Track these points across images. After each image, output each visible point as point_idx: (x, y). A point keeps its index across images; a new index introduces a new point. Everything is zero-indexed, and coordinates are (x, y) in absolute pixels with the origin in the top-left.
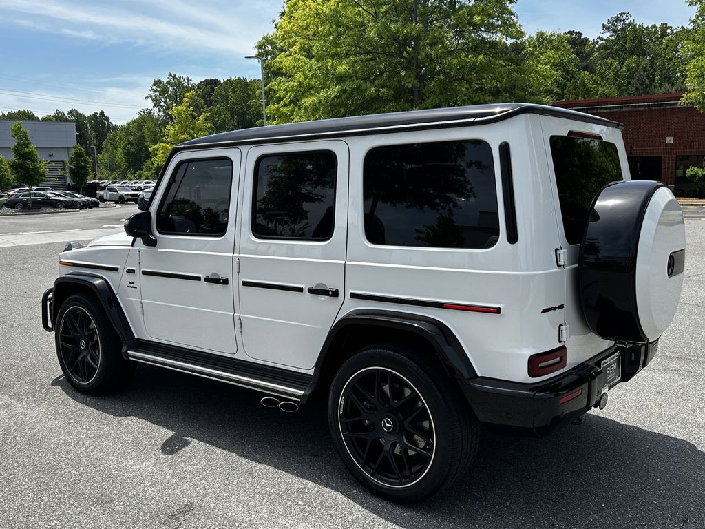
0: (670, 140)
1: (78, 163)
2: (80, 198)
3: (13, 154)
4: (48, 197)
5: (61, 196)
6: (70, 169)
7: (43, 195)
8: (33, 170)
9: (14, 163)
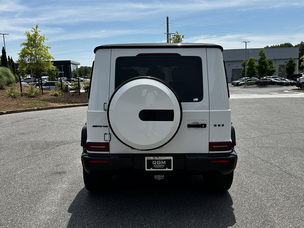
1: (290, 65)
2: (288, 81)
3: (258, 63)
4: (271, 80)
5: (278, 80)
6: (286, 68)
7: (269, 80)
8: (265, 69)
9: (258, 66)
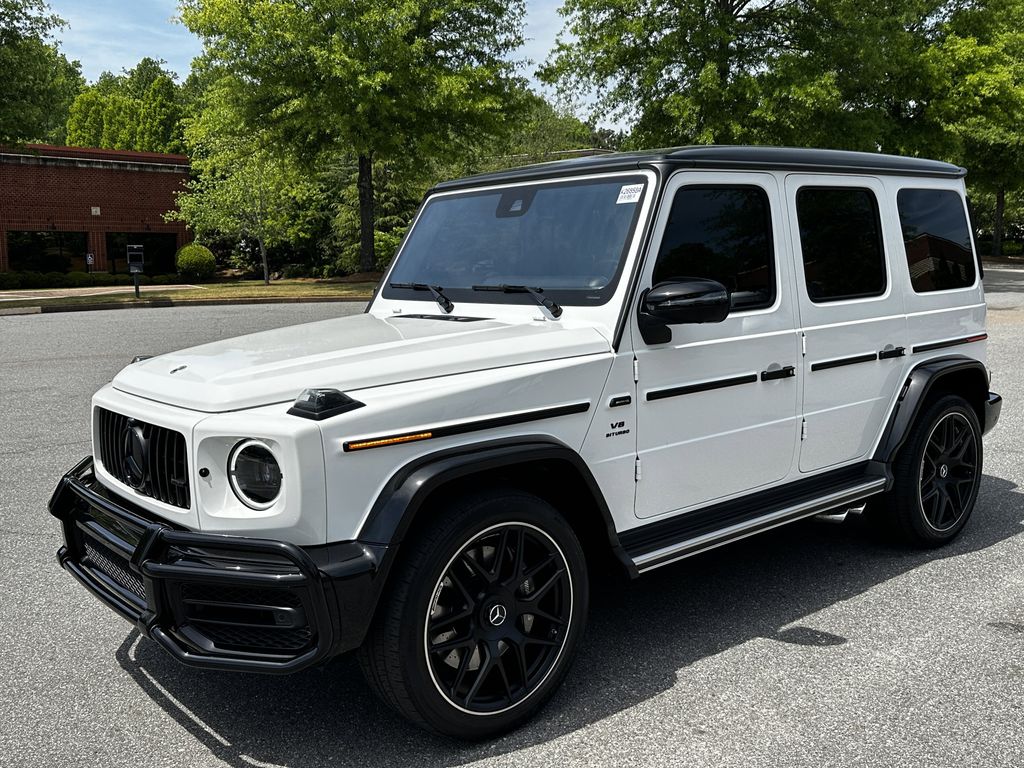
0: (96, 211)
